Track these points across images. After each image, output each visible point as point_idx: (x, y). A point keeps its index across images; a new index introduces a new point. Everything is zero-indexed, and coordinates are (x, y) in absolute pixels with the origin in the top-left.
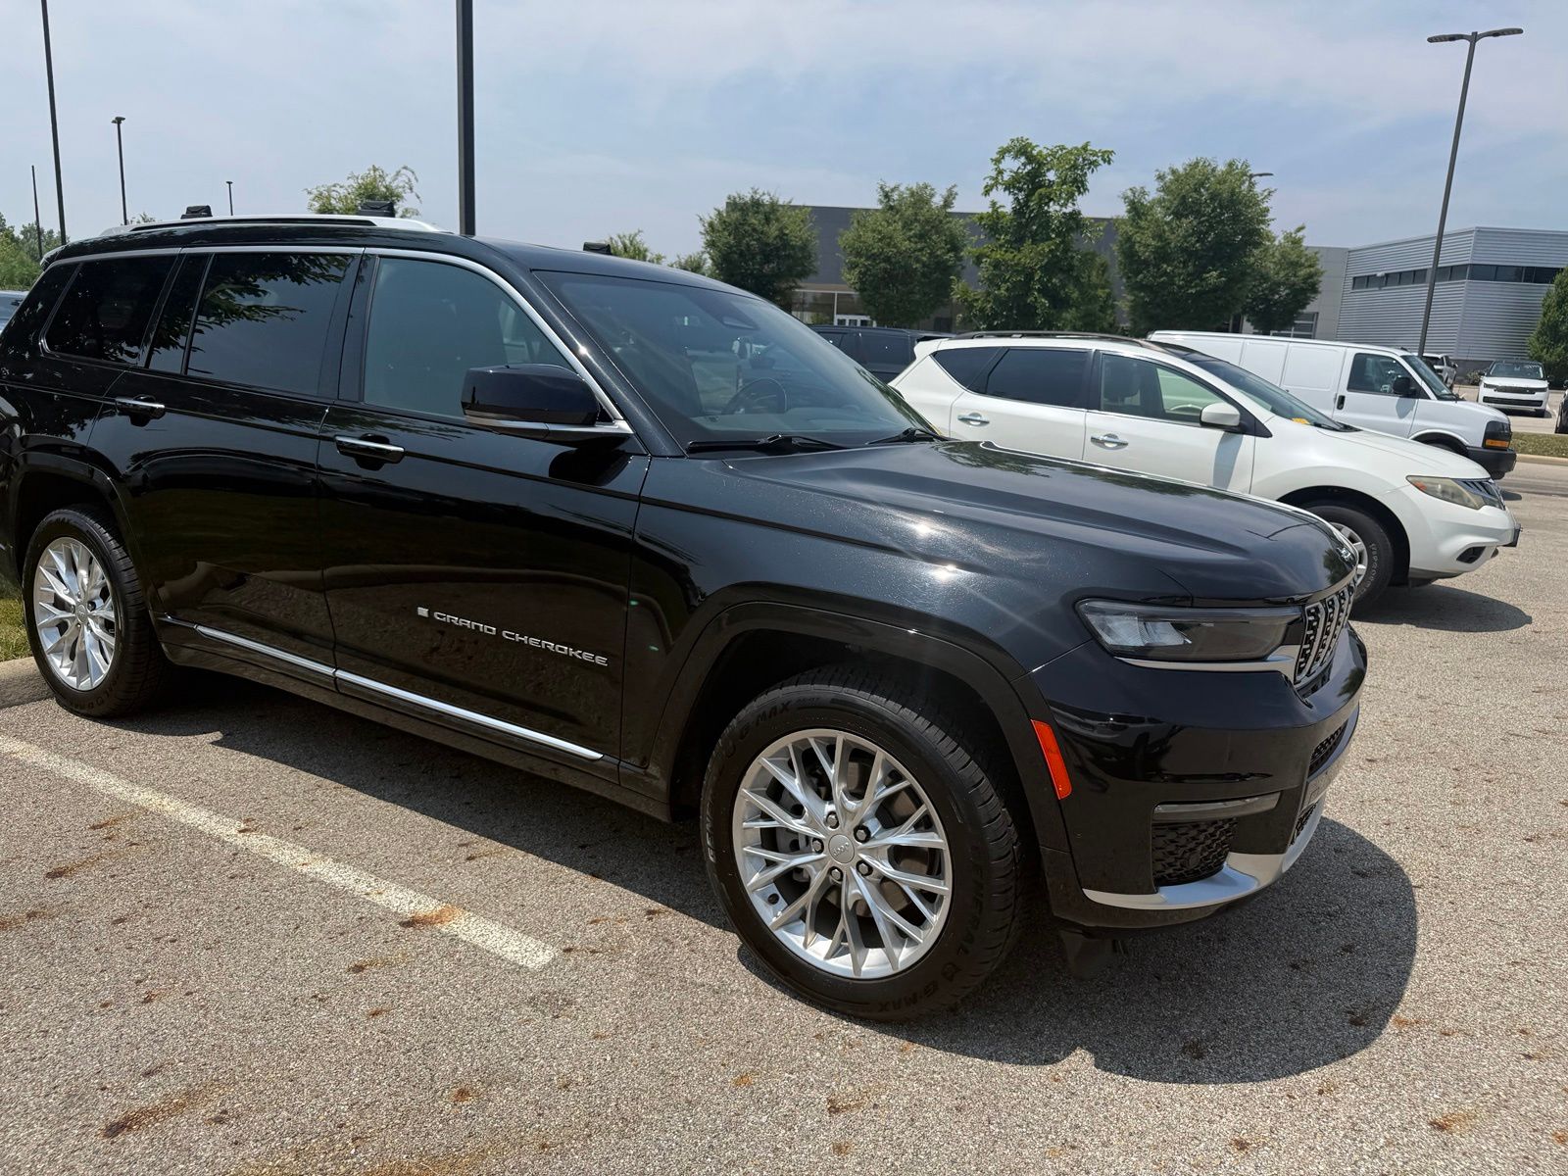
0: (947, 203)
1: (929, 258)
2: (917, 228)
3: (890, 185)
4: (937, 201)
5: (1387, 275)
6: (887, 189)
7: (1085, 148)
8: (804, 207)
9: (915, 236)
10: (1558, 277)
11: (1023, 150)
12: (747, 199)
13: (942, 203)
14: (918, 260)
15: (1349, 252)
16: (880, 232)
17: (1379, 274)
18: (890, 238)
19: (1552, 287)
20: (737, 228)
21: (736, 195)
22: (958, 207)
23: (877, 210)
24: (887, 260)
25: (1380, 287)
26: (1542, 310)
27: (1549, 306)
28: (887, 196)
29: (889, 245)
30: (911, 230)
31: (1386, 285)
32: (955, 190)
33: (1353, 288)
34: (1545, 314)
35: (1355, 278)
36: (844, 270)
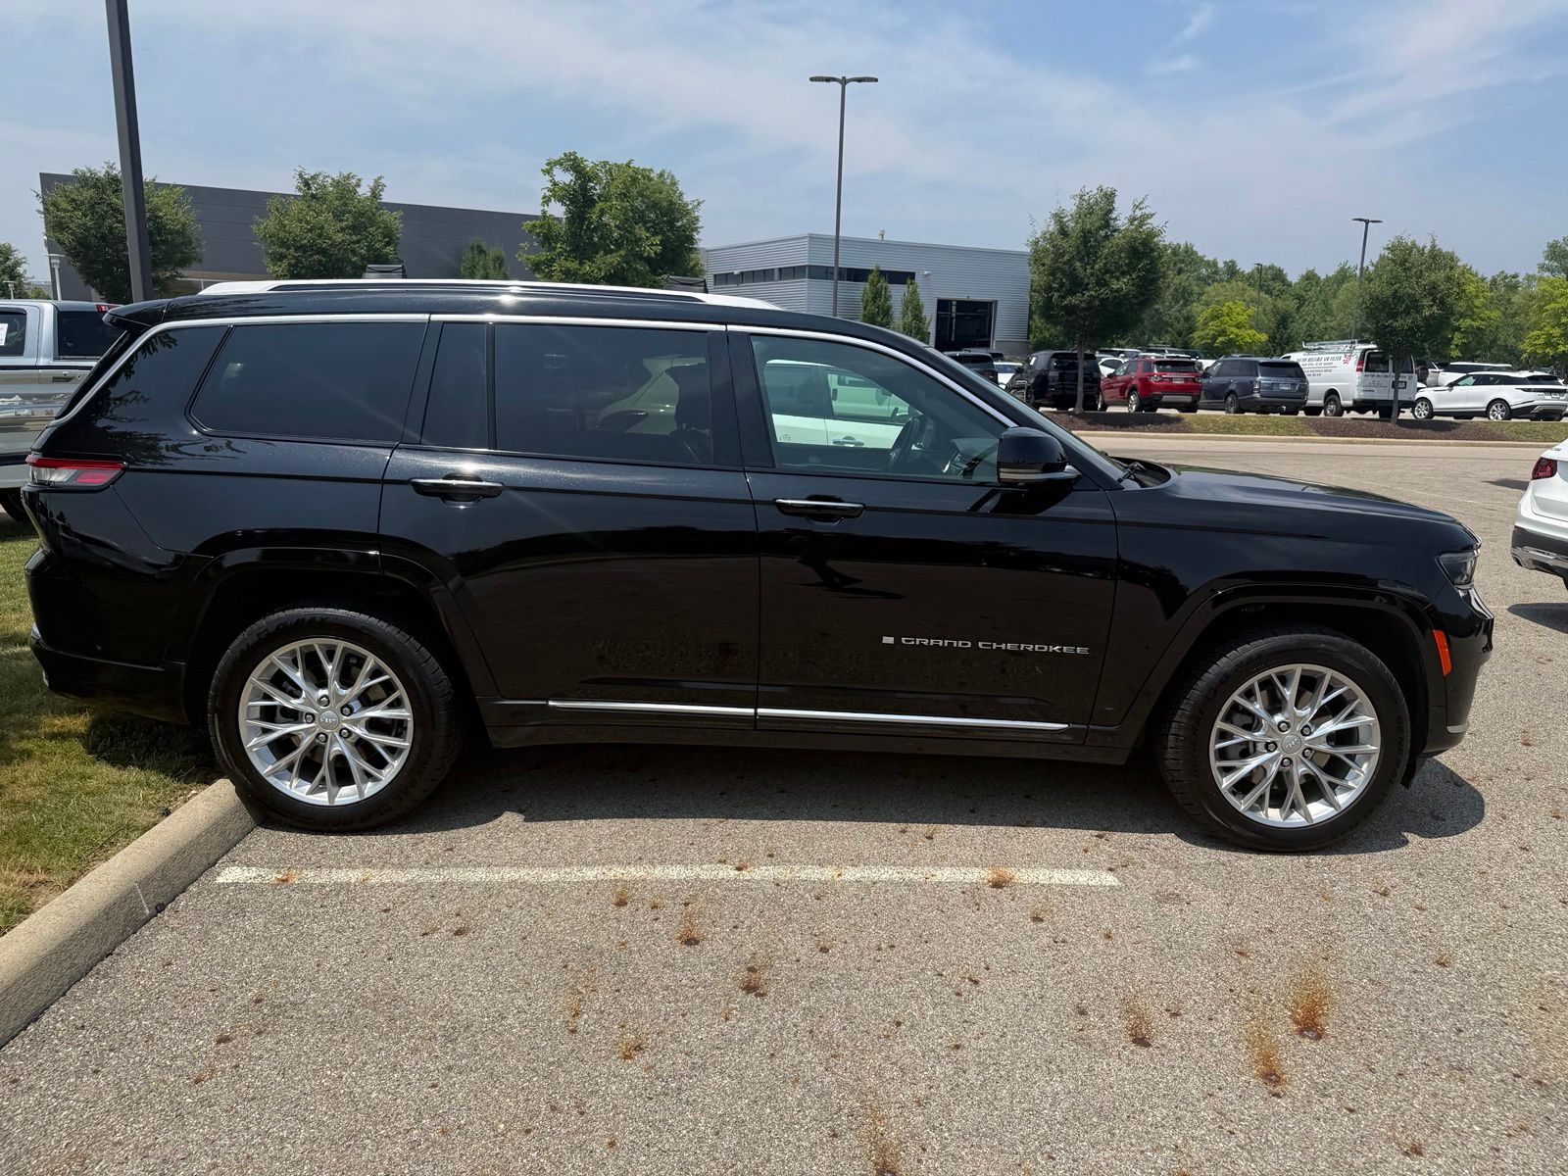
0: (375, 194)
1: (367, 251)
2: (348, 220)
3: (310, 172)
4: (364, 191)
5: (742, 273)
6: (306, 177)
7: (628, 165)
8: (176, 186)
9: (348, 227)
10: (870, 277)
11: (574, 164)
12: (102, 175)
13: (369, 194)
14: (353, 252)
15: (708, 251)
16: (308, 223)
17: (736, 272)
18: (322, 228)
19: (867, 285)
20: (93, 206)
21: (85, 169)
22: (387, 197)
23: (295, 196)
24: (323, 252)
25: (738, 283)
26: (862, 305)
27: (867, 300)
28: (307, 184)
29: (320, 236)
30: (342, 221)
31: (742, 283)
32: (382, 181)
33: (715, 284)
34: (865, 308)
35: (715, 275)
36: (267, 261)
